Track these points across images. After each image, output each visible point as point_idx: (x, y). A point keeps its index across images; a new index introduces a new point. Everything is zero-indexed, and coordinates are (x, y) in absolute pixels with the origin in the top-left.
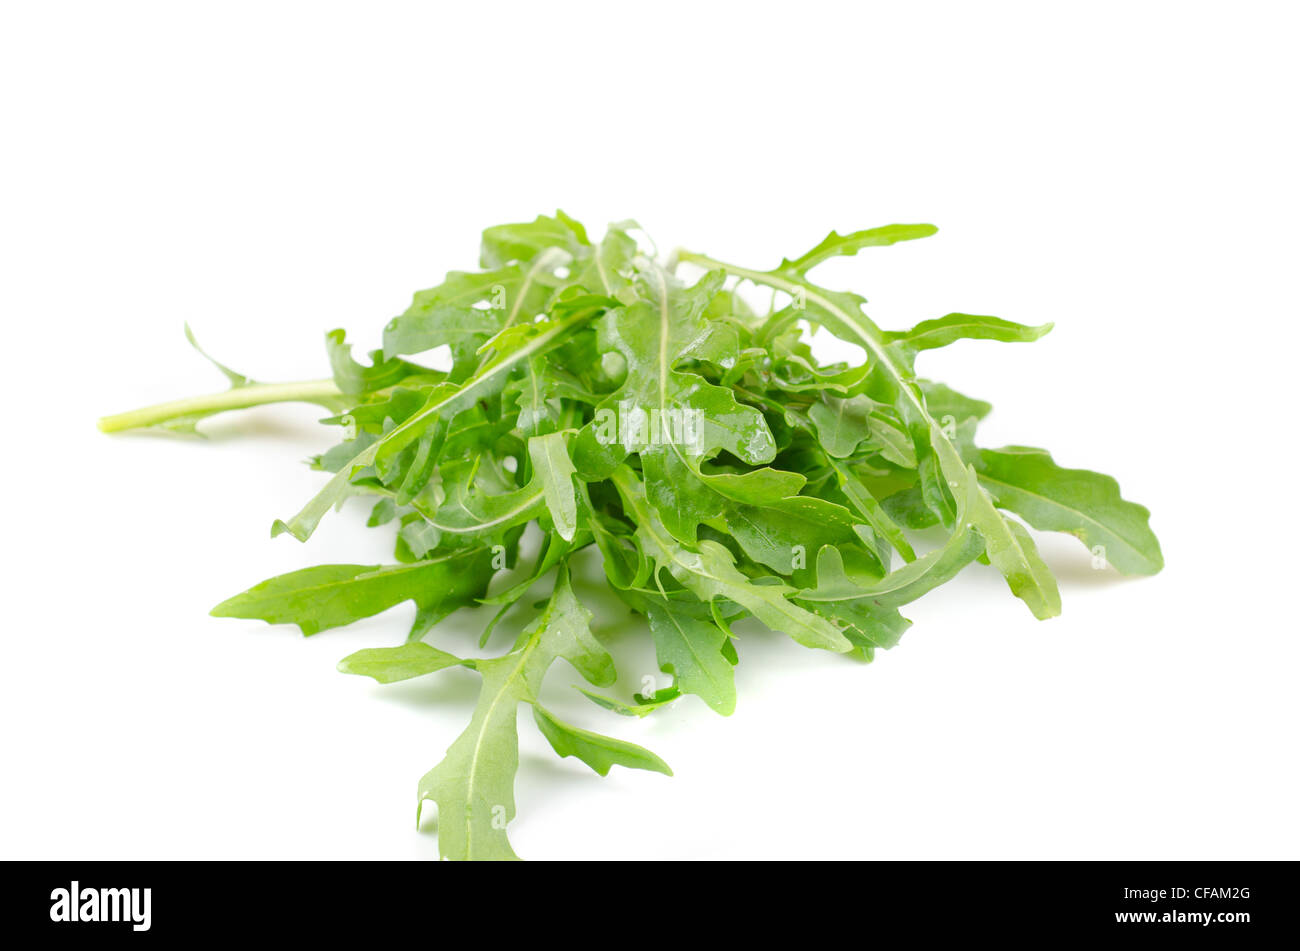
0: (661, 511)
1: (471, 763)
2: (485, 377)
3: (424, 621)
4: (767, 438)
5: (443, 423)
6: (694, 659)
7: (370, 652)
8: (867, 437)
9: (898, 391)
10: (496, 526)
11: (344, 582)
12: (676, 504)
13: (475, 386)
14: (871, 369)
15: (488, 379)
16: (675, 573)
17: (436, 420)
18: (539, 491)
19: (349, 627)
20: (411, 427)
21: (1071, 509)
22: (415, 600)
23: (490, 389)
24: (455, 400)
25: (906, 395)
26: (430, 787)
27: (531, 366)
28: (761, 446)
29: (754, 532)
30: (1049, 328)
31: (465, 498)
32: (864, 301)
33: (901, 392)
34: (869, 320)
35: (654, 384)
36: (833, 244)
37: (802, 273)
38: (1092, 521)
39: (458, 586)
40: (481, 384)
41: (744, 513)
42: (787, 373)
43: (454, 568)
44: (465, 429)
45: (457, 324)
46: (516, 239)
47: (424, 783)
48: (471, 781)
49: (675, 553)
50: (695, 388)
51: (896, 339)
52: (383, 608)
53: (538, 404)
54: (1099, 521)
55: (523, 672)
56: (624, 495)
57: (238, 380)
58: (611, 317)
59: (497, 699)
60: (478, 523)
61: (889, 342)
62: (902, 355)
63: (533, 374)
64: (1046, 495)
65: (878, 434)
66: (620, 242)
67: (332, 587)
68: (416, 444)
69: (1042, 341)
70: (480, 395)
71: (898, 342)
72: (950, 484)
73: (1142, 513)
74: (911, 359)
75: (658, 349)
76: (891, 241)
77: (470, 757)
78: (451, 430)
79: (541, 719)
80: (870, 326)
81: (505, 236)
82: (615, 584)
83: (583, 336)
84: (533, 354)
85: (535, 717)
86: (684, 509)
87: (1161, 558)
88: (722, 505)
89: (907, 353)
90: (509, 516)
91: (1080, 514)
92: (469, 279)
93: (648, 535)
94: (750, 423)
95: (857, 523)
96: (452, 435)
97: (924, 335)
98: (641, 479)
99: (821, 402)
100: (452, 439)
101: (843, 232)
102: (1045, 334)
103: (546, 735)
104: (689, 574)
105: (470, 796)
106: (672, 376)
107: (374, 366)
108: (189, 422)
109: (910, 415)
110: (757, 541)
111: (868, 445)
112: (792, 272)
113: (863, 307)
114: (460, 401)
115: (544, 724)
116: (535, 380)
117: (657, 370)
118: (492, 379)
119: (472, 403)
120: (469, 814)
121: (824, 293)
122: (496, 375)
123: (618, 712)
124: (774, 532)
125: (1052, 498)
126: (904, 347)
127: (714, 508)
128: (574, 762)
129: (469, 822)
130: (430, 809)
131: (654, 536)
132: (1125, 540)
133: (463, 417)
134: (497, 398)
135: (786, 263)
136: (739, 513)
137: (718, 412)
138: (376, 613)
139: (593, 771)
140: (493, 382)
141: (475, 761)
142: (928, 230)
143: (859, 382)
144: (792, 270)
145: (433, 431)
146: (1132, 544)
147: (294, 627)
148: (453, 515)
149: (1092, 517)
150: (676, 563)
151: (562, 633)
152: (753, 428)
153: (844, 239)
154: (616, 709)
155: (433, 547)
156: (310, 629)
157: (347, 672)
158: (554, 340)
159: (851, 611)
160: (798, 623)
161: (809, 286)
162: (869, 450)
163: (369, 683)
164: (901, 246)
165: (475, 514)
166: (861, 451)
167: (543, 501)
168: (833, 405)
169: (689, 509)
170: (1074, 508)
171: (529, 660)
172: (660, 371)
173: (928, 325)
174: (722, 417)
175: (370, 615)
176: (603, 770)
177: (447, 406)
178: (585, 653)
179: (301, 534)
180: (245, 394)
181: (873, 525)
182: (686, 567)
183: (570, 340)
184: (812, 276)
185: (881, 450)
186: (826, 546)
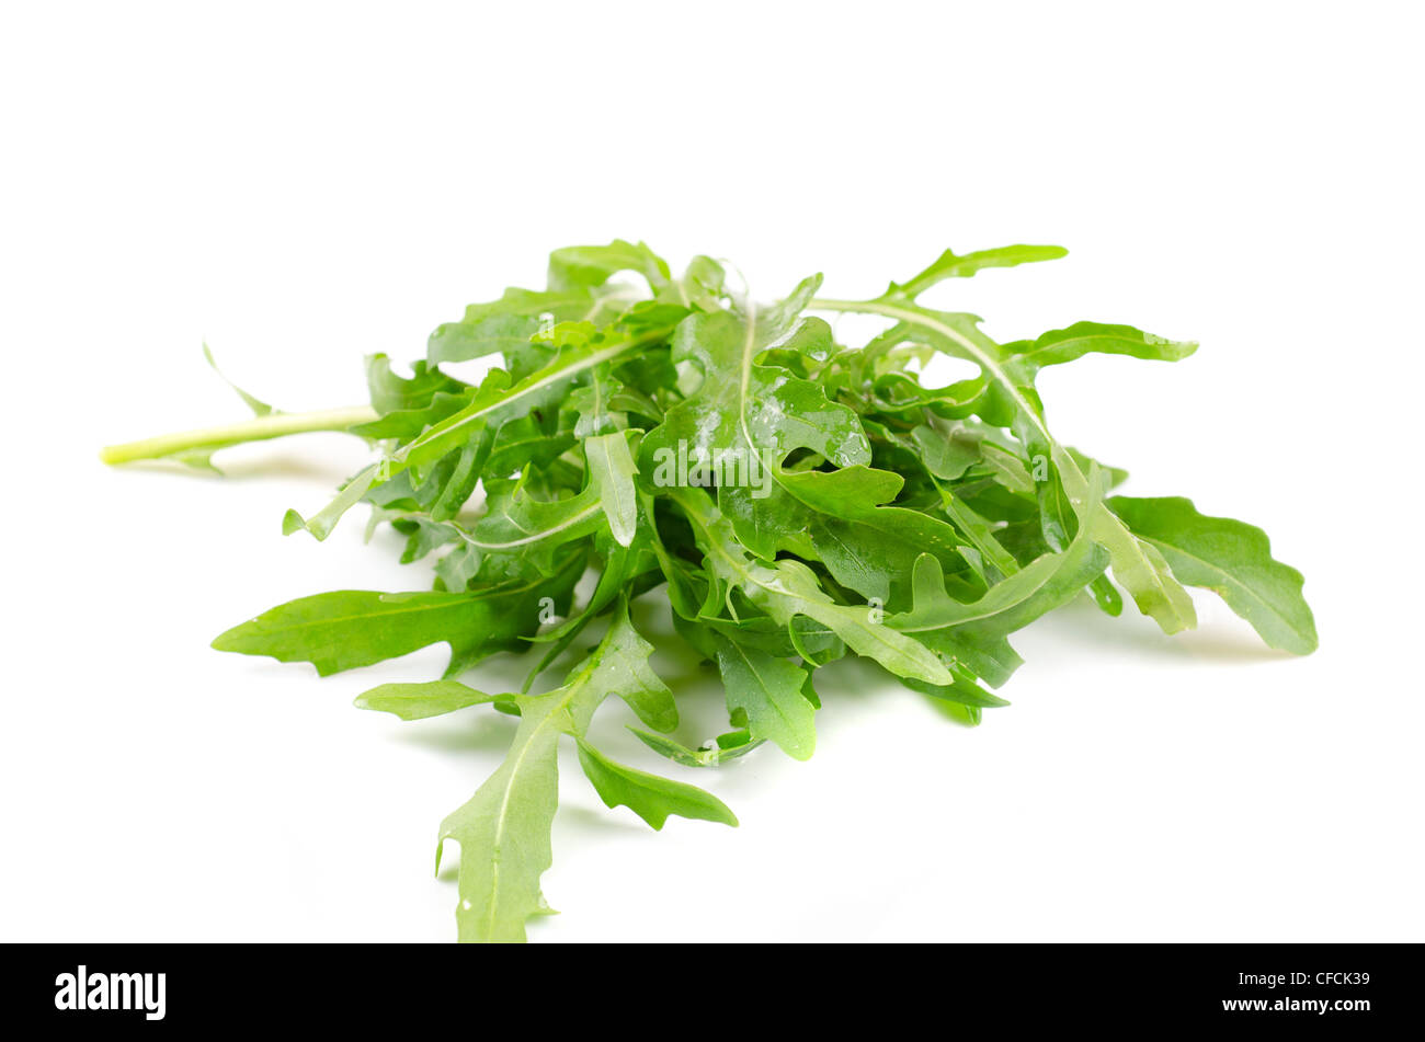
0: (736, 523)
1: (503, 799)
2: (542, 384)
3: (459, 665)
4: (861, 442)
5: (490, 432)
6: (769, 701)
7: (395, 687)
8: (979, 461)
9: (1016, 410)
10: (544, 539)
11: (369, 615)
12: (754, 518)
13: (527, 395)
14: (985, 388)
15: (544, 388)
16: (749, 592)
17: (483, 428)
18: (597, 500)
19: (373, 667)
20: (453, 431)
21: (1211, 566)
22: (451, 643)
23: (546, 400)
24: (505, 406)
25: (1024, 413)
26: (455, 826)
27: (595, 374)
28: (854, 452)
29: (843, 552)
30: (1192, 349)
31: (509, 507)
32: (981, 320)
33: (1019, 411)
34: (985, 336)
35: (735, 388)
36: (947, 264)
37: (911, 297)
38: (1236, 582)
39: (502, 630)
40: (535, 391)
41: (831, 529)
42: (890, 396)
43: (498, 609)
44: (515, 444)
45: (512, 332)
46: (586, 261)
47: (447, 822)
48: (501, 819)
49: (750, 570)
50: (781, 382)
51: (1015, 353)
52: (412, 649)
53: (600, 409)
54: (1245, 583)
55: (569, 706)
56: (696, 521)
57: (263, 409)
58: (689, 323)
59: (535, 733)
60: (524, 536)
61: (1008, 357)
62: (1021, 371)
63: (596, 381)
64: (1184, 548)
65: (991, 459)
66: (707, 269)
67: (354, 621)
68: (456, 455)
69: (1185, 363)
70: (536, 404)
71: (1018, 357)
72: (1072, 501)
73: (1293, 578)
74: (1032, 375)
75: (741, 355)
76: (1015, 263)
77: (502, 794)
78: (500, 443)
79: (587, 761)
80: (985, 342)
81: (574, 259)
82: (680, 615)
83: (657, 354)
84: (597, 366)
85: (581, 759)
86: (763, 522)
87: (1315, 635)
88: (806, 518)
89: (1028, 368)
90: (560, 528)
91: (1221, 572)
92: (529, 297)
93: (720, 557)
94: (843, 422)
95: (961, 544)
96: (500, 449)
97: (1047, 348)
98: (716, 504)
99: (927, 425)
100: (501, 454)
101: (959, 252)
102: (1187, 355)
103: (593, 781)
104: (766, 595)
105: (498, 836)
106: (755, 371)
107: (416, 378)
108: (202, 454)
109: (1029, 434)
110: (846, 563)
111: (979, 469)
112: (900, 296)
113: (979, 325)
114: (510, 408)
115: (591, 766)
116: (598, 387)
117: (739, 375)
118: (549, 387)
119: (524, 412)
120: (495, 856)
121: (936, 315)
122: (555, 384)
123: (679, 762)
124: (867, 554)
125: (1193, 553)
126: (1024, 362)
127: (797, 521)
128: (624, 813)
129: (495, 864)
130: (453, 853)
131: (727, 558)
132: (1275, 609)
133: (513, 427)
134: (553, 409)
135: (893, 287)
136: (827, 529)
137: (807, 410)
138: (404, 654)
139: (646, 824)
140: (549, 391)
141: (507, 796)
142: (1057, 252)
143: (970, 400)
144: (901, 293)
145: (478, 439)
146: (1281, 614)
147: (309, 665)
148: (495, 527)
149: (1236, 577)
150: (752, 582)
151: (616, 668)
152: (847, 429)
153: (961, 260)
154: (676, 756)
155: (472, 575)
156: (327, 669)
157: (364, 708)
158: (623, 354)
159: (953, 641)
160: (889, 647)
161: (918, 310)
162: (981, 474)
163: (390, 721)
164: (1025, 268)
165: (520, 524)
166: (972, 475)
167: (601, 514)
168: (941, 430)
169: (768, 523)
170: (1215, 564)
171: (576, 695)
172: (741, 376)
173: (1052, 336)
174: (809, 415)
175: (396, 655)
176: (656, 821)
177: (494, 413)
178: (642, 689)
179: (319, 533)
180: (268, 423)
181: (980, 546)
182: (763, 584)
183: (641, 356)
184: (922, 300)
185: (995, 474)
186: (924, 554)
